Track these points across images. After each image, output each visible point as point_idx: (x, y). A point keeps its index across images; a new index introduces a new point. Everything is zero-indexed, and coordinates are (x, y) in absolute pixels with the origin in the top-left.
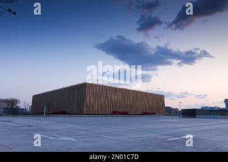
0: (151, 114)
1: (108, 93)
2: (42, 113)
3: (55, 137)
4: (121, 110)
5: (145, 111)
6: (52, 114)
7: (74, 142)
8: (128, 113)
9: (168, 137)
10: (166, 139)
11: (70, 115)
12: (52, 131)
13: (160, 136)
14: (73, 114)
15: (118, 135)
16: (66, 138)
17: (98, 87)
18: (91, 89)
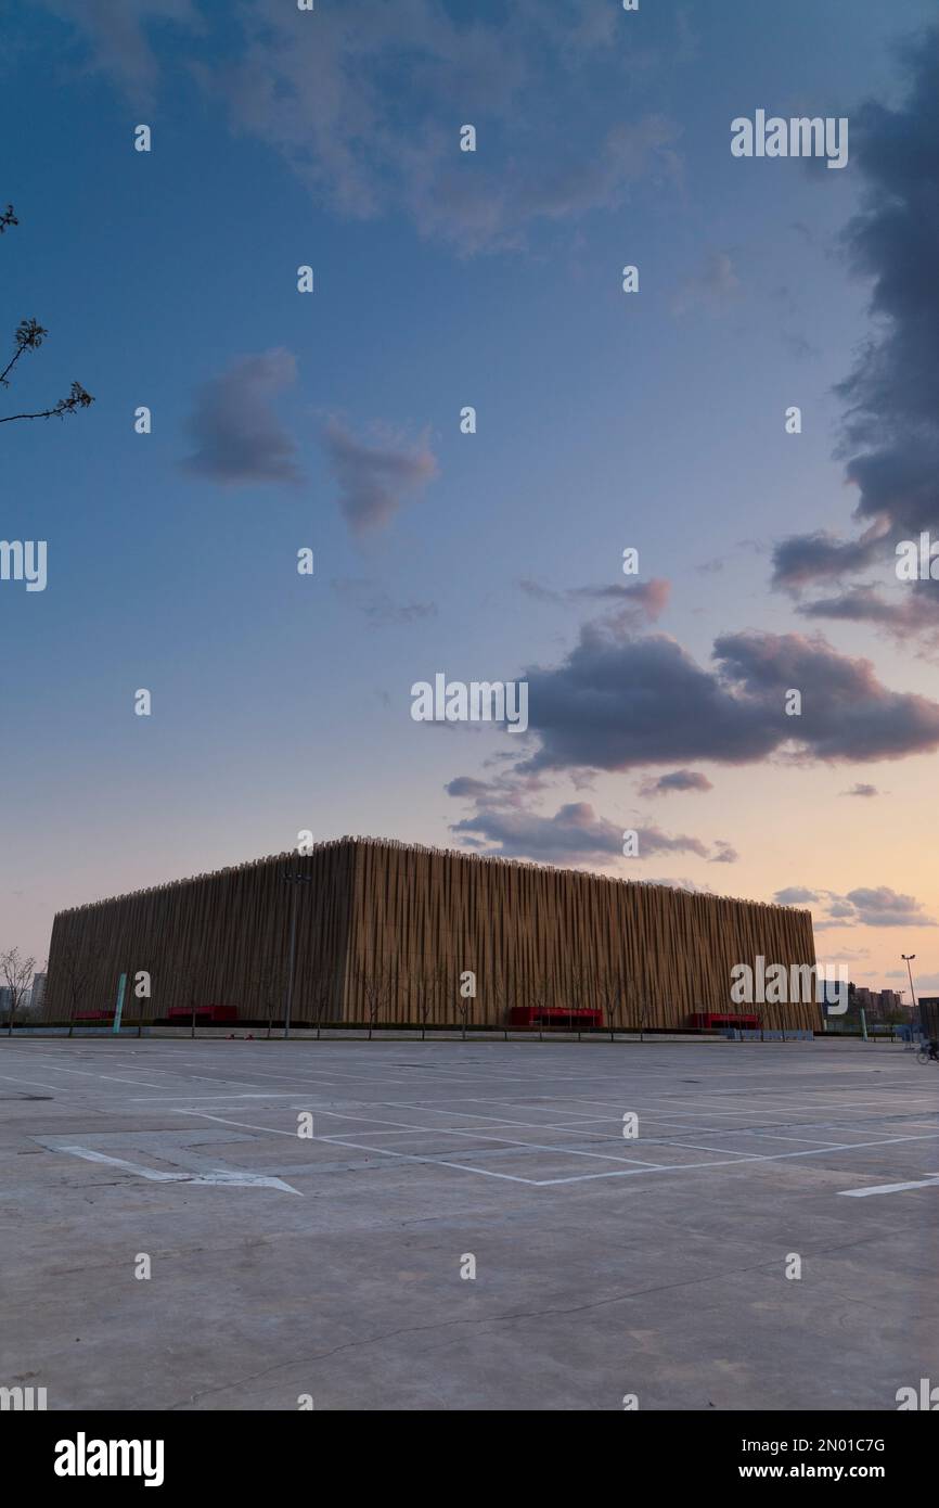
0: (735, 1025)
1: (482, 904)
2: (106, 1019)
3: (173, 1166)
4: (560, 1003)
5: (699, 1011)
6: (159, 1023)
7: (284, 1201)
8: (599, 1019)
9: (842, 1177)
10: (834, 1188)
11: (263, 1032)
12: (159, 1127)
13: (794, 1170)
14: (280, 1025)
15: (543, 1159)
16: (238, 1178)
17: (423, 867)
18: (381, 876)
